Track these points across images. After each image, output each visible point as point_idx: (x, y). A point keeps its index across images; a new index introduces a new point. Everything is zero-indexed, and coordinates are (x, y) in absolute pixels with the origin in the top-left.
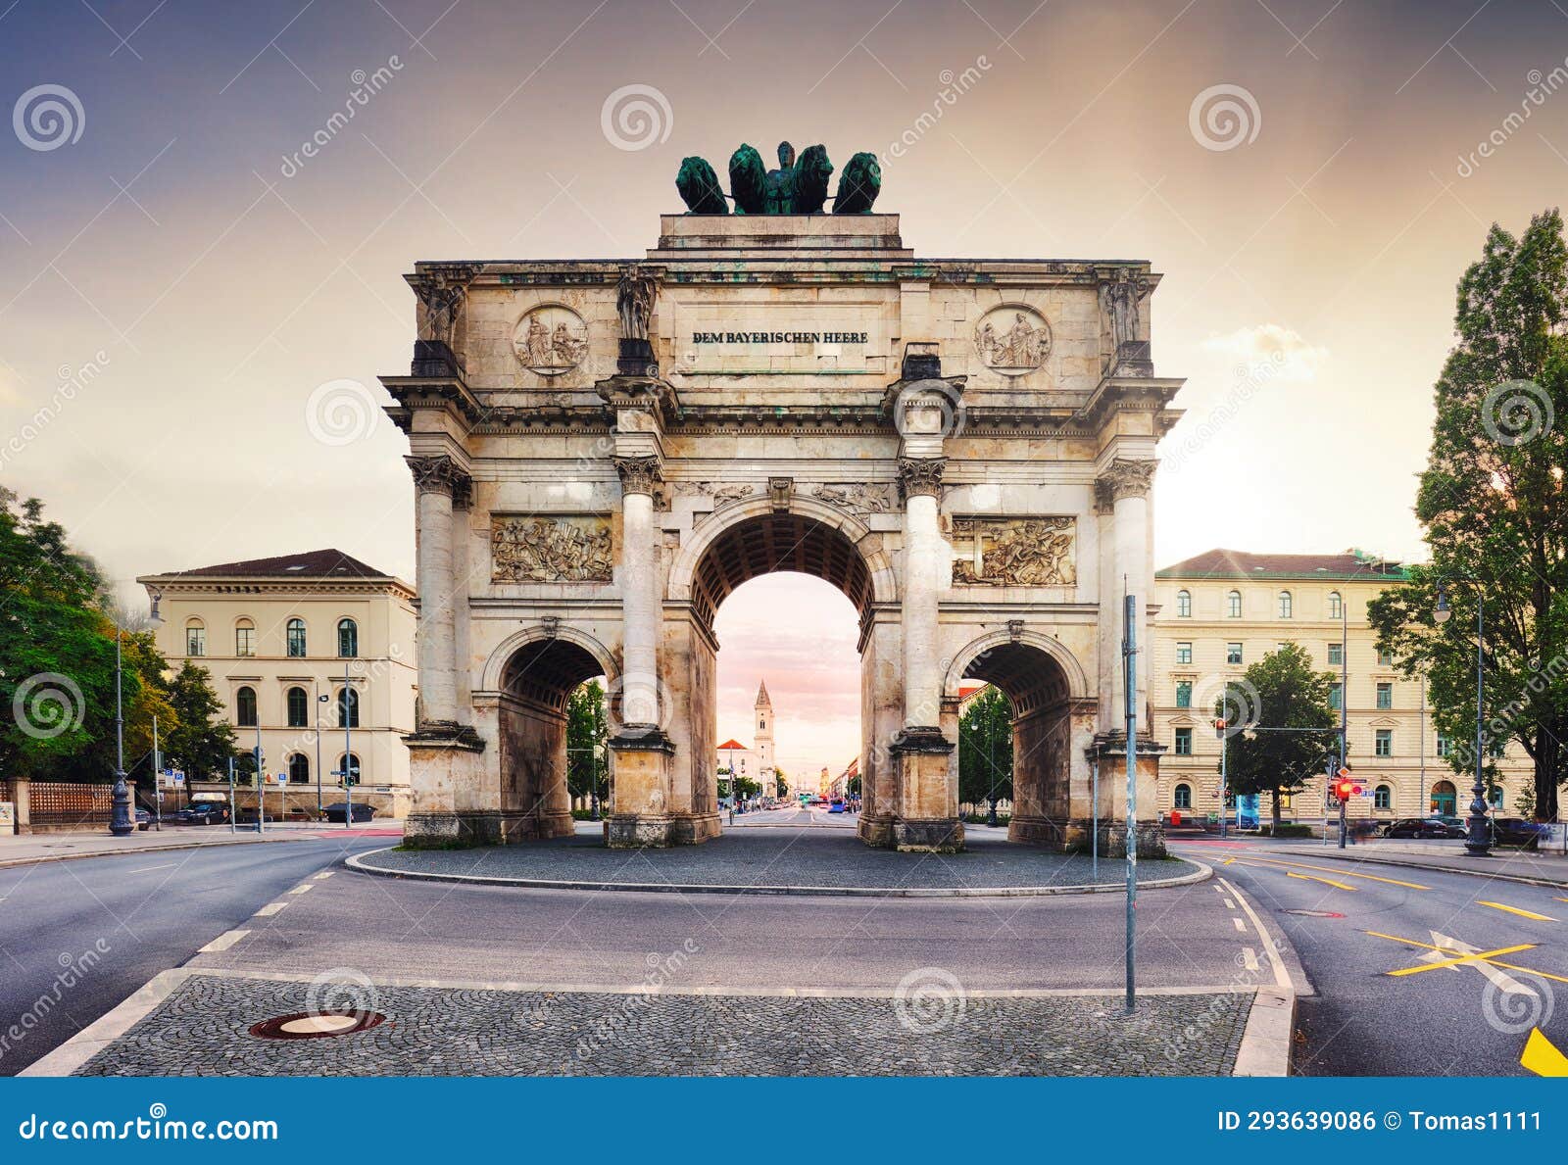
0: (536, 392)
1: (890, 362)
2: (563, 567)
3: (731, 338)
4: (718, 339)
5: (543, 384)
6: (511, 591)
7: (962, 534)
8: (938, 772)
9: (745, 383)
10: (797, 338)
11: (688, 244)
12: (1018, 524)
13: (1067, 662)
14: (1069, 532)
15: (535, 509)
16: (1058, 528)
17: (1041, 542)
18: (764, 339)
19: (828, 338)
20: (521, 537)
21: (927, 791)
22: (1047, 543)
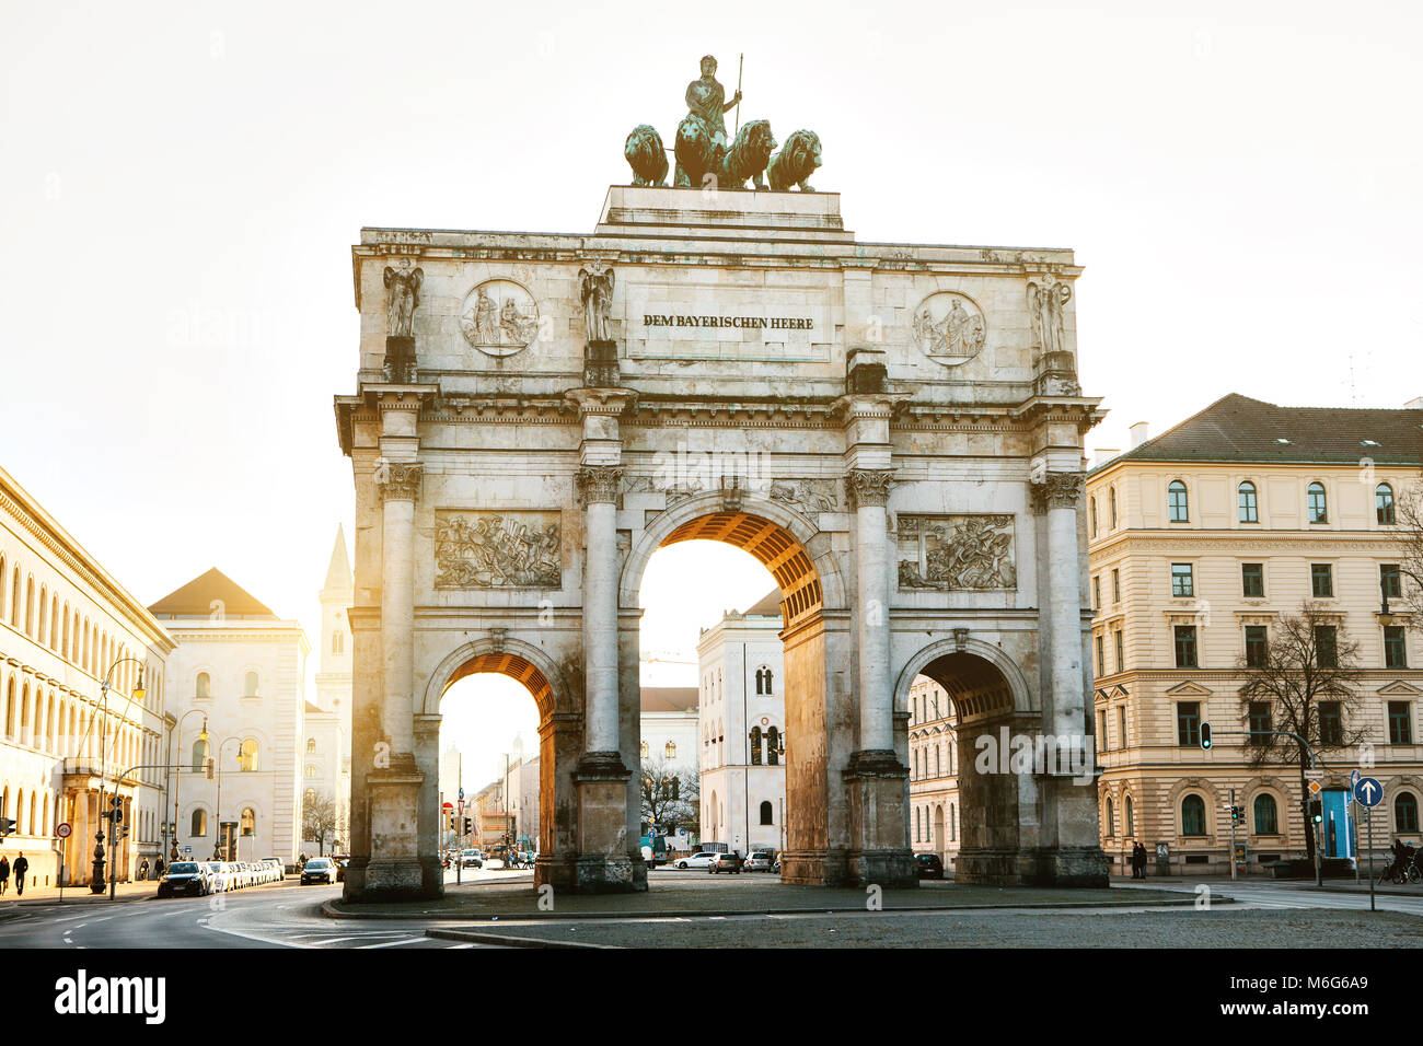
0: (486, 375)
1: (835, 350)
2: (510, 571)
3: (681, 321)
4: (668, 321)
5: (492, 366)
6: (457, 598)
7: (906, 533)
8: (895, 799)
9: (696, 370)
10: (746, 323)
11: (638, 219)
12: (960, 521)
13: (1010, 673)
14: (1008, 530)
15: (482, 505)
16: (997, 527)
17: (982, 542)
18: (714, 323)
19: (776, 323)
20: (465, 537)
21: (885, 820)
22: (988, 543)
